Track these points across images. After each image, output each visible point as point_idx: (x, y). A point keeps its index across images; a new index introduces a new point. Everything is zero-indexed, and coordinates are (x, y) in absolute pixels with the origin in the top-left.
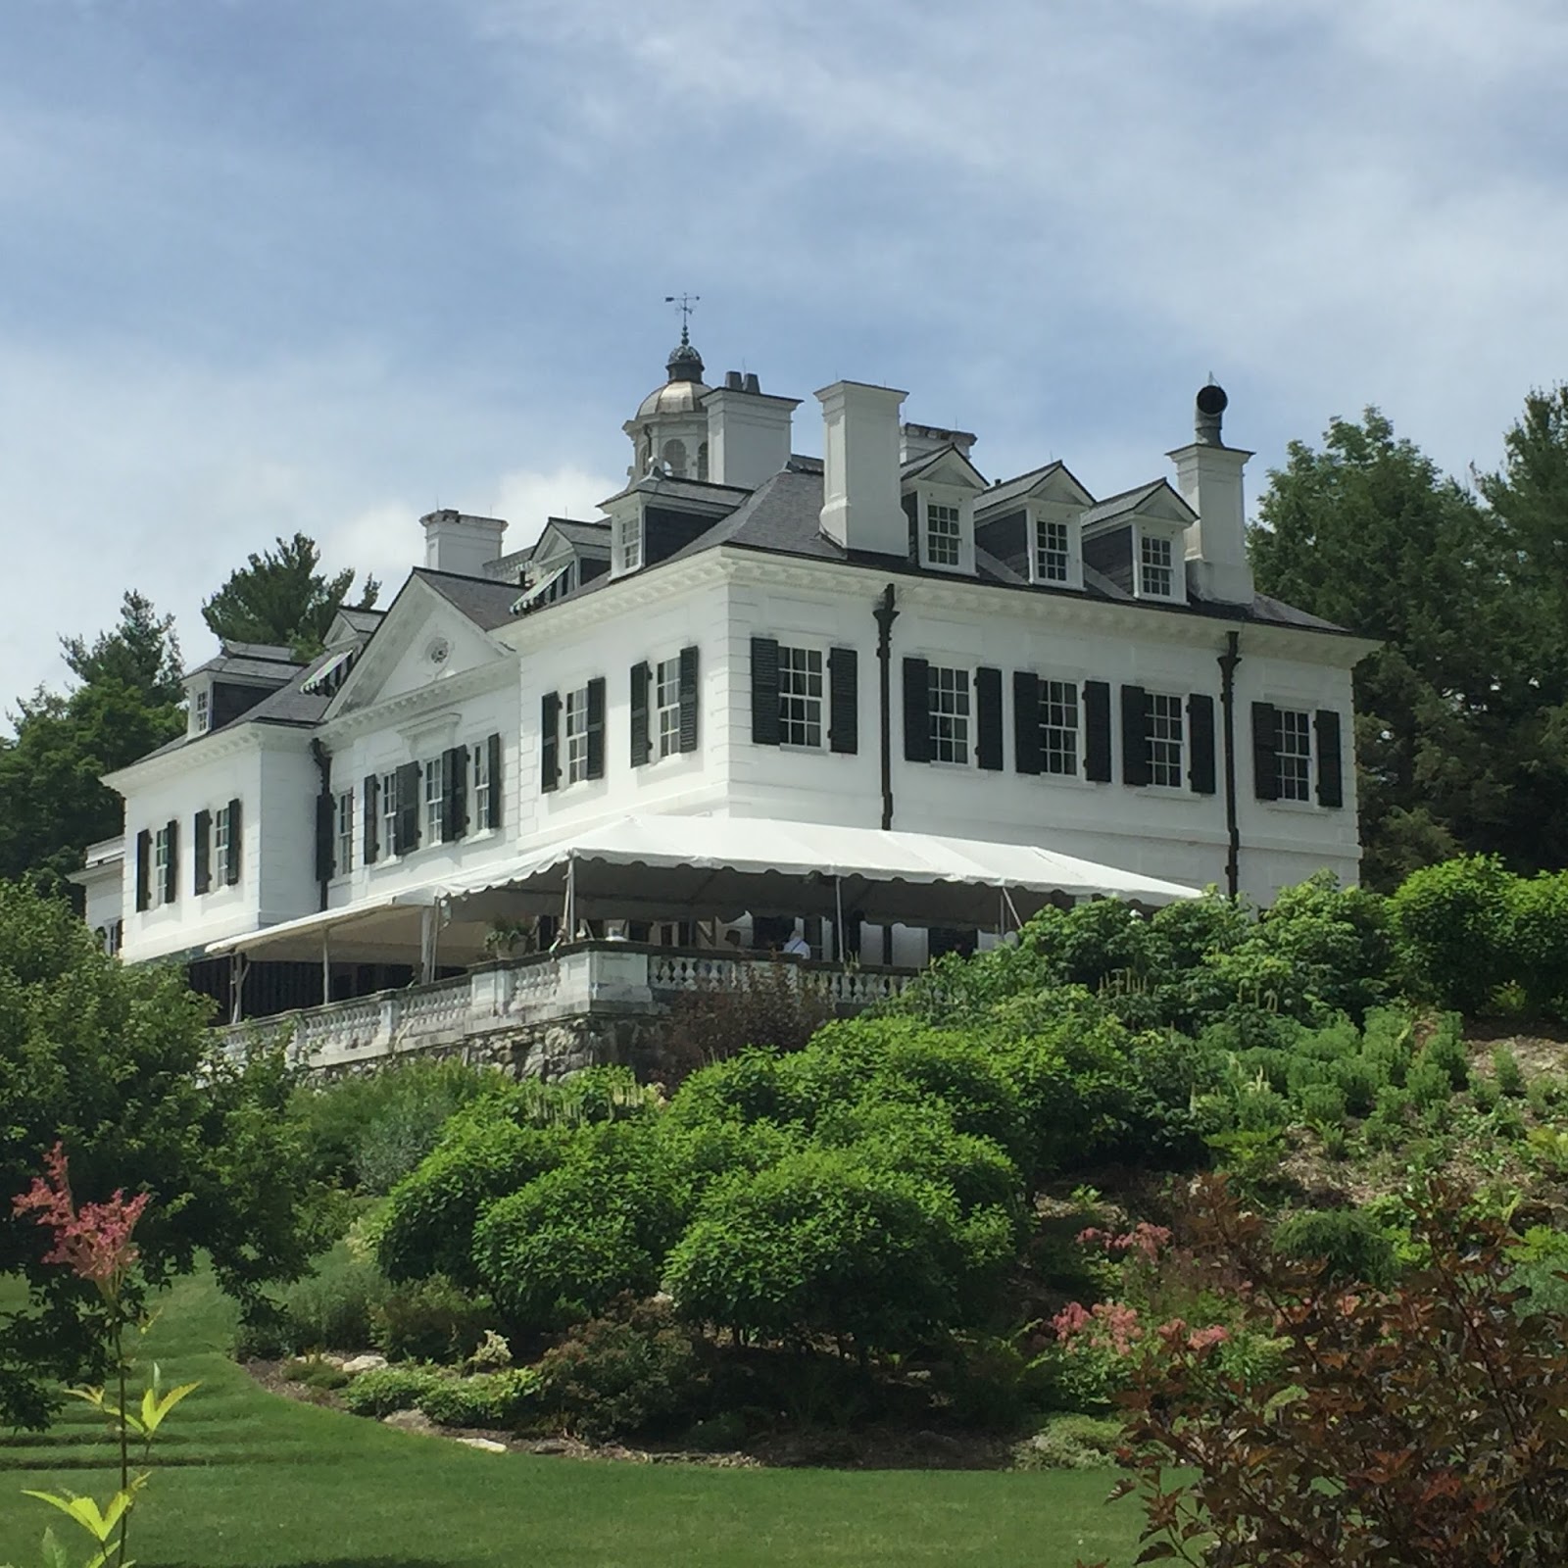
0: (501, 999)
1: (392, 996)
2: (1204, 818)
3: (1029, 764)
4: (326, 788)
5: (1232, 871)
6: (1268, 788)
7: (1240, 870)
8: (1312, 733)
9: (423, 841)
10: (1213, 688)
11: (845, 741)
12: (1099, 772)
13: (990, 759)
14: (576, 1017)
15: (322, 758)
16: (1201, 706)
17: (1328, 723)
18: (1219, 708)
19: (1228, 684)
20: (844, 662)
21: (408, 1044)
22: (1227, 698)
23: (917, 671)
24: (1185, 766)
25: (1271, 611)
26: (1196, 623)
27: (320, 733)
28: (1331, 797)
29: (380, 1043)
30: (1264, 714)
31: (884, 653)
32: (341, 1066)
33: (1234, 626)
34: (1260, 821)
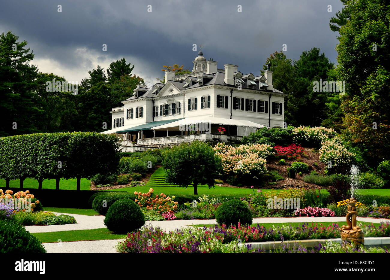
0: (194, 138)
1: (178, 136)
2: (266, 116)
3: (247, 110)
4: (154, 106)
5: (269, 122)
6: (274, 113)
7: (270, 122)
8: (279, 105)
9: (169, 114)
10: (268, 100)
11: (227, 107)
12: (255, 110)
13: (243, 109)
14: (204, 141)
15: (153, 102)
16: (266, 102)
17: (281, 104)
18: (268, 102)
19: (270, 100)
20: (227, 98)
21: (180, 142)
22: (269, 101)
23: (235, 99)
24: (264, 110)
25: (275, 91)
26: (267, 93)
27: (154, 99)
28: (281, 113)
29: (176, 142)
30: (274, 103)
31: (231, 97)
32: (170, 144)
33: (270, 93)
34: (273, 117)
